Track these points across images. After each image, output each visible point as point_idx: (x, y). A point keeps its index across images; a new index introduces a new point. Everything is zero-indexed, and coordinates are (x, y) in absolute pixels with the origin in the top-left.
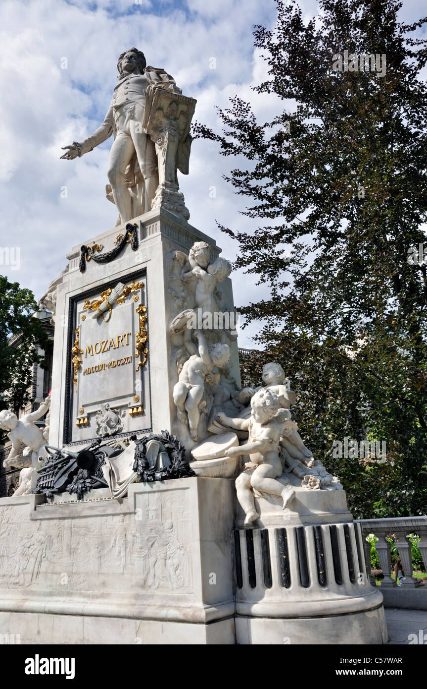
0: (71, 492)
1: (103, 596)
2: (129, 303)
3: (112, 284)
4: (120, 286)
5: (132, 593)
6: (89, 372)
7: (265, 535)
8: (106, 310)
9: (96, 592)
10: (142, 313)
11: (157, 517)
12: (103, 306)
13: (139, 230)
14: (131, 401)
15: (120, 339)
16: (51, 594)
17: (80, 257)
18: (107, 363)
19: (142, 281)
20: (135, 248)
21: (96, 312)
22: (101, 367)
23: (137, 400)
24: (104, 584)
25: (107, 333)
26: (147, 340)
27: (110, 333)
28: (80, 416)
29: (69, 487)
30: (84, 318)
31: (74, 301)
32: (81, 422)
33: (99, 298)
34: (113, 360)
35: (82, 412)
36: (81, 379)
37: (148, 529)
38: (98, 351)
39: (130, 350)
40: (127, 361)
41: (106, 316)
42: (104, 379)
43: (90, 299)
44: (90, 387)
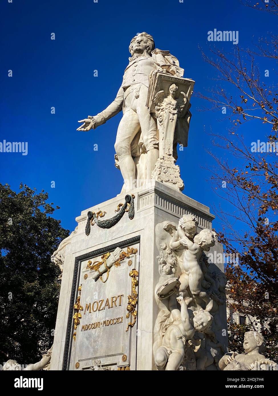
2: (123, 267)
3: (111, 249)
4: (118, 249)
6: (86, 328)
8: (105, 271)
10: (134, 277)
12: (102, 268)
13: (135, 200)
14: (120, 360)
15: (114, 299)
17: (86, 221)
18: (102, 321)
19: (136, 246)
20: (132, 217)
21: (96, 274)
22: (95, 326)
23: (124, 359)
25: (104, 294)
26: (137, 302)
30: (86, 277)
33: (99, 259)
34: (107, 319)
35: (78, 367)
36: (79, 335)
38: (95, 310)
39: (122, 311)
40: (118, 321)
41: (105, 276)
42: (98, 337)
43: (93, 260)
44: (86, 342)
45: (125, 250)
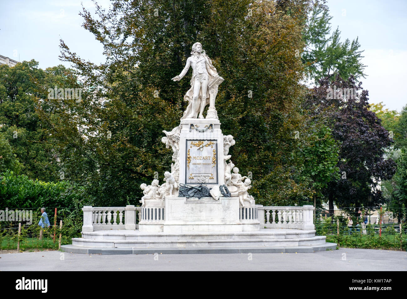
0: (196, 197)
1: (212, 221)
2: (209, 148)
3: (203, 140)
4: (207, 142)
5: (221, 220)
6: (194, 164)
7: (246, 209)
9: (210, 220)
11: (228, 204)
12: (201, 146)
13: (213, 126)
14: (210, 175)
15: (207, 157)
16: (194, 221)
18: (202, 163)
19: (215, 142)
20: (212, 132)
21: (199, 148)
22: (199, 164)
23: (212, 175)
24: (212, 219)
25: (202, 155)
26: (217, 160)
27: (203, 154)
28: (191, 176)
29: (195, 196)
30: (191, 147)
31: (187, 140)
32: (192, 178)
33: (197, 142)
34: (204, 163)
35: (191, 175)
36: (191, 166)
37: (225, 207)
38: (198, 159)
39: (210, 161)
40: (209, 164)
41: (201, 149)
42: (201, 167)
43: (194, 142)
44: (195, 169)
45: (209, 142)
